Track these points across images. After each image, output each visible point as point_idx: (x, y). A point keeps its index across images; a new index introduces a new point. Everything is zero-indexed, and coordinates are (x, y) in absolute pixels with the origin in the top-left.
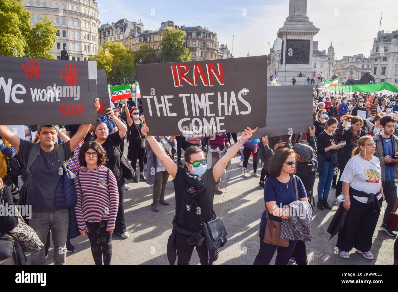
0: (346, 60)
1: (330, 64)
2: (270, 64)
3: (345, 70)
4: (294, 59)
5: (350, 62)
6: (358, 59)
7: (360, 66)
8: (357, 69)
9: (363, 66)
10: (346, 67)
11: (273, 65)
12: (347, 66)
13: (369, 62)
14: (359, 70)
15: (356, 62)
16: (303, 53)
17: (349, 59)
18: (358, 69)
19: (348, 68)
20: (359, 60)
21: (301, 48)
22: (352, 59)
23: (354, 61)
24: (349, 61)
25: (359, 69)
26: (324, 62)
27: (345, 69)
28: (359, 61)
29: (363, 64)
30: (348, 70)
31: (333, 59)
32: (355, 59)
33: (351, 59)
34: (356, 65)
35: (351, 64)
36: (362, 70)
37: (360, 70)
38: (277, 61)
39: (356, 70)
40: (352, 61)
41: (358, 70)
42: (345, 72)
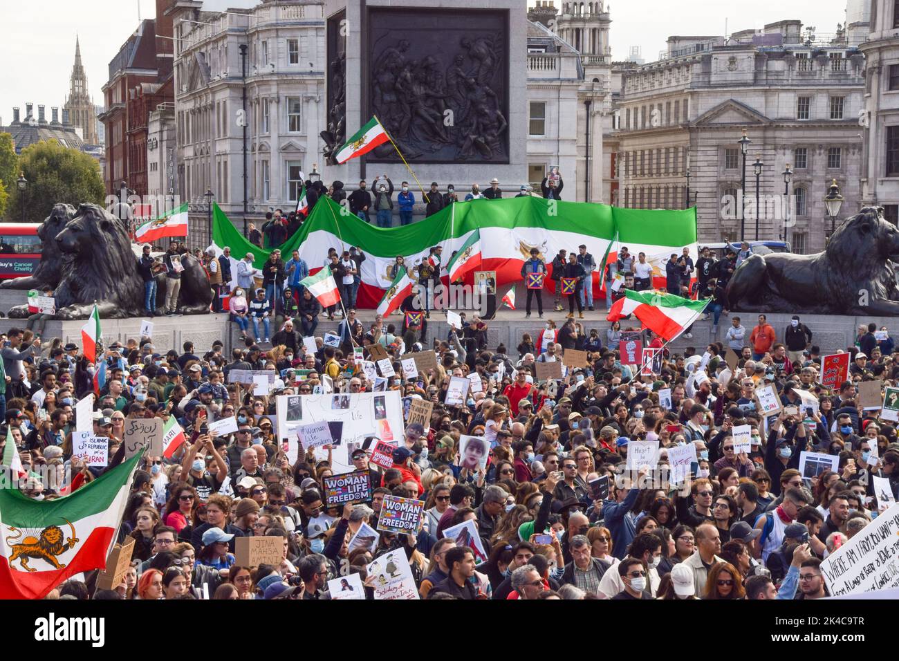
0: (687, 66)
1: (588, 103)
2: (171, 97)
3: (684, 138)
4: (418, 133)
5: (714, 79)
6: (772, 56)
7: (785, 106)
8: (765, 129)
9: (804, 104)
10: (690, 117)
11: (197, 112)
12: (695, 108)
13: (839, 75)
14: (778, 134)
15: (756, 81)
16: (471, 95)
17: (707, 61)
18: (775, 125)
19: (703, 124)
20: (778, 65)
21: (457, 62)
22: (732, 61)
23: (742, 72)
24: (707, 73)
25: (778, 128)
26: (553, 94)
27: (688, 128)
28: (778, 73)
29: (806, 90)
30: (707, 135)
31: (598, 58)
32: (746, 62)
33: (724, 57)
34: (755, 101)
35: (727, 97)
36: (800, 133)
37: (783, 136)
38: (229, 86)
39: (758, 134)
40: (731, 77)
41: (770, 134)
42: (686, 150)
